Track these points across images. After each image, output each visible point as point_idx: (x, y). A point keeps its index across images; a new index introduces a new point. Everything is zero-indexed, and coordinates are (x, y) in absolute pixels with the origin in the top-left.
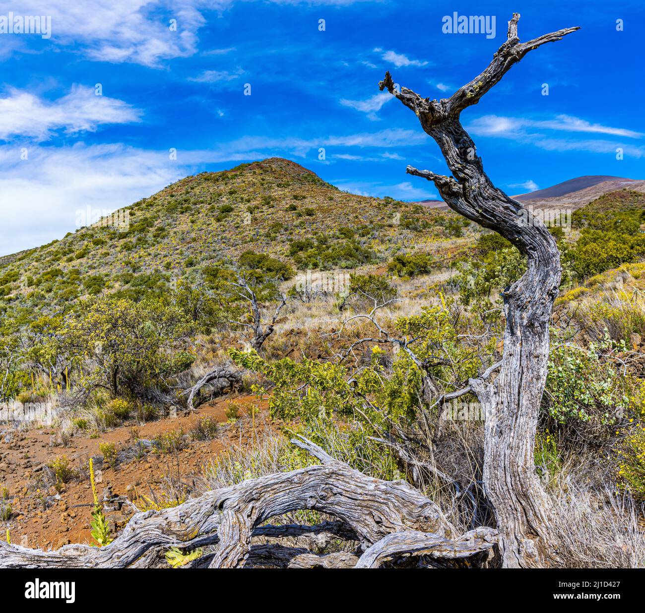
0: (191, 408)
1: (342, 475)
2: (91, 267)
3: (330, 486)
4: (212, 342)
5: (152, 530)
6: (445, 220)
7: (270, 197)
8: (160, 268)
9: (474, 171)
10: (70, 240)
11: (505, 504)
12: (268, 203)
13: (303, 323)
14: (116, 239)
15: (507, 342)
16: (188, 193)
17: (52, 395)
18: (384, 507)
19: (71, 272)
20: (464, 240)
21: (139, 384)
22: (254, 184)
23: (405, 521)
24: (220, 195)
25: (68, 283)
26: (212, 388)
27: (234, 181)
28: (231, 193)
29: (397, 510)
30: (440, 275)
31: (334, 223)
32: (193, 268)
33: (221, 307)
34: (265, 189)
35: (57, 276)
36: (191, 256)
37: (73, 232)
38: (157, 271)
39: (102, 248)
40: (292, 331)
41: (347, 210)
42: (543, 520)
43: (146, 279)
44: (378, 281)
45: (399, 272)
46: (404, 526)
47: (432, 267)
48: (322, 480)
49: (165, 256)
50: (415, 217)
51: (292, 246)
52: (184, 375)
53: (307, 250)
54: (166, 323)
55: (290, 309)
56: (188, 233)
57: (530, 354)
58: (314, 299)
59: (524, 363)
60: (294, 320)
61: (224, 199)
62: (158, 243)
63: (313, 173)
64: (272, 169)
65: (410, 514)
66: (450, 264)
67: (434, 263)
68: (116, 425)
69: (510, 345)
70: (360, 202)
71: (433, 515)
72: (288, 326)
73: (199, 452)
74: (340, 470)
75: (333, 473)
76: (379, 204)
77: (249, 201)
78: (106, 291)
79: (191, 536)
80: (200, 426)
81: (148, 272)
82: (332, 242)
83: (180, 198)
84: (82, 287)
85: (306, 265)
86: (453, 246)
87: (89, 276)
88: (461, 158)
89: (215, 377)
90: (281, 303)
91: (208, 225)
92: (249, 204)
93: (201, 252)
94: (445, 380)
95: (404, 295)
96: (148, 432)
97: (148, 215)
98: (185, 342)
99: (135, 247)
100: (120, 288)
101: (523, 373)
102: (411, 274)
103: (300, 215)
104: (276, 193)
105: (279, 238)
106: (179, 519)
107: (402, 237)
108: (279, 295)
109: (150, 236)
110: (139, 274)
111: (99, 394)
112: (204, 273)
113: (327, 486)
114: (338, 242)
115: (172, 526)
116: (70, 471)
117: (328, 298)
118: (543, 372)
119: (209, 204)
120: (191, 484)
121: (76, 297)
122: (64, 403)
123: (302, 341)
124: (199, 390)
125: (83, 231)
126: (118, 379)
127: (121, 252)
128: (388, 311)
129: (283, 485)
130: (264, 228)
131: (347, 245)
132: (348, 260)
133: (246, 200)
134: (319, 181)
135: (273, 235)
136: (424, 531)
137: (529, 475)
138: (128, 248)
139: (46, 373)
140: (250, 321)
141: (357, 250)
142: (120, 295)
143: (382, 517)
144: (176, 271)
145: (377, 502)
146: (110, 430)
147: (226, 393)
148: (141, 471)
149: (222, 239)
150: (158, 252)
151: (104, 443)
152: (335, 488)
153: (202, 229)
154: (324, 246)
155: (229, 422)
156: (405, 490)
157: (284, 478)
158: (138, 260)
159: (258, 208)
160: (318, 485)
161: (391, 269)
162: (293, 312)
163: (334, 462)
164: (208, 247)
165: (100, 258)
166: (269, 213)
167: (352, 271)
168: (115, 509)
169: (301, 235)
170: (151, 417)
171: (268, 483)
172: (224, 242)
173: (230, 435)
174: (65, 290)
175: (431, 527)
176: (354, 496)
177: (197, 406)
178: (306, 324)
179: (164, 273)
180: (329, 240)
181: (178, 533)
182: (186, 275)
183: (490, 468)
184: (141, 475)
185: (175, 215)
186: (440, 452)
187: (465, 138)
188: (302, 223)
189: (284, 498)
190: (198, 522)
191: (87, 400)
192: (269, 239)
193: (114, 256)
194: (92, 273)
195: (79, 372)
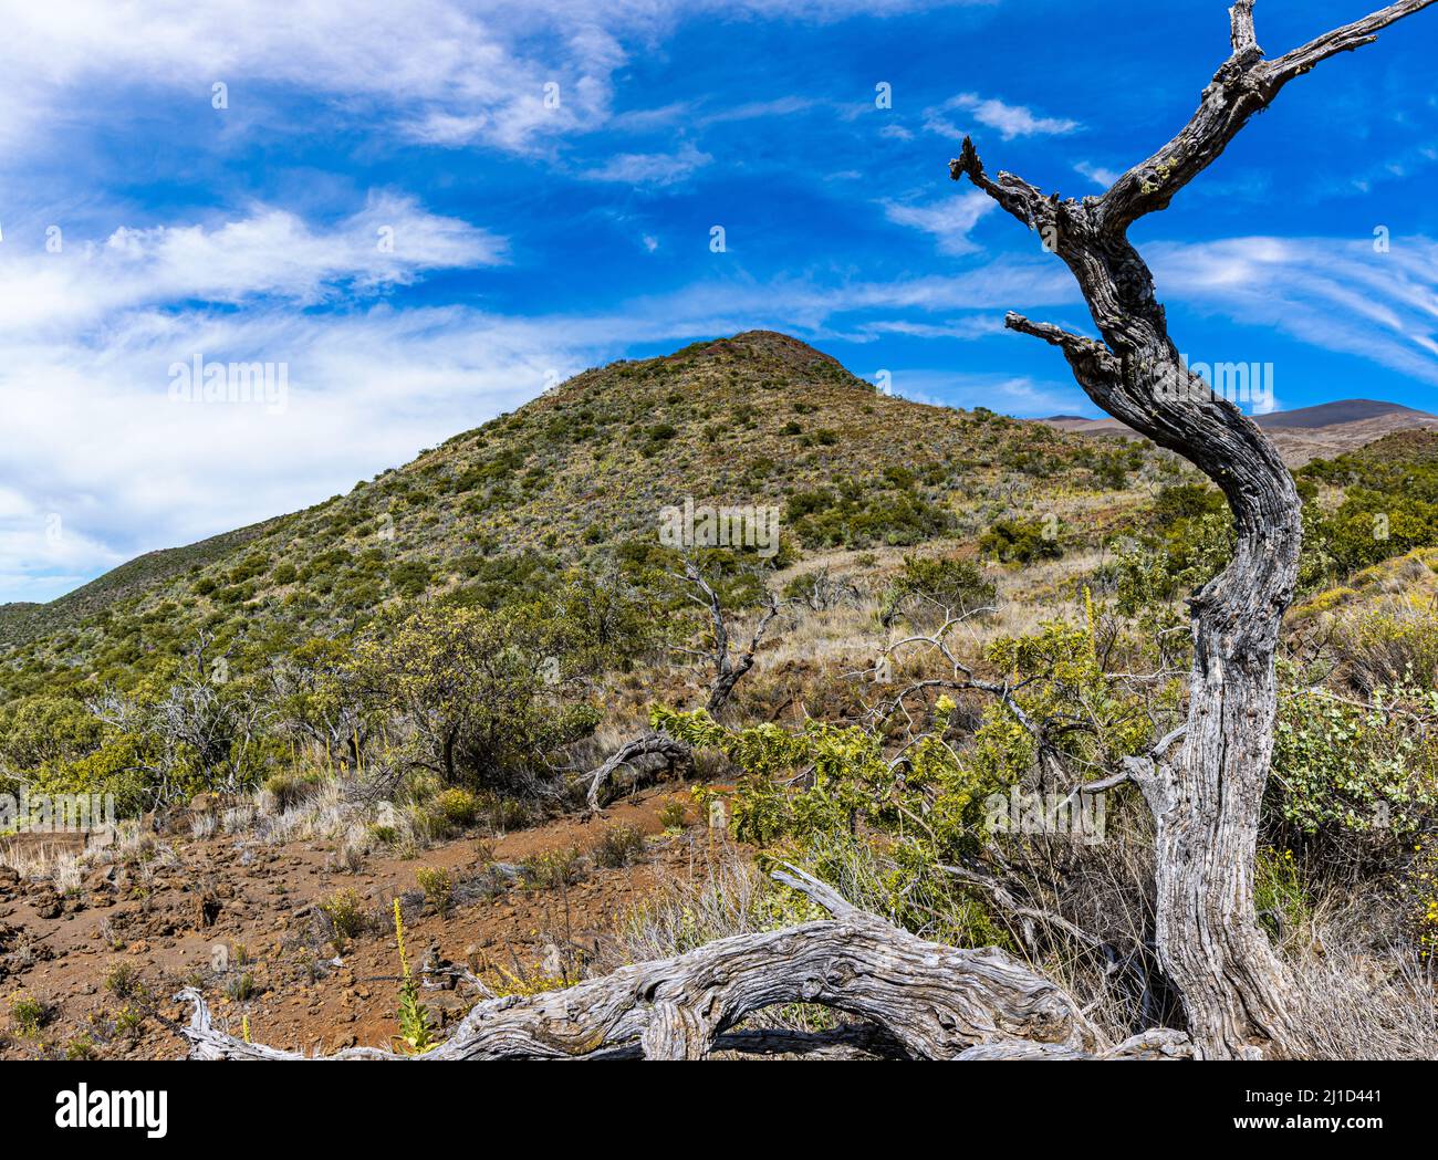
0: (595, 807)
1: (872, 939)
2: (404, 546)
3: (849, 959)
4: (635, 685)
5: (512, 1032)
6: (1093, 456)
7: (748, 408)
8: (535, 545)
9: (1147, 332)
10: (365, 496)
11: (1201, 985)
12: (745, 420)
13: (813, 650)
14: (452, 493)
15: (1196, 688)
16: (588, 401)
17: (331, 781)
18: (960, 998)
19: (365, 556)
20: (1128, 496)
21: (495, 763)
22: (717, 383)
23: (1001, 1022)
24: (650, 405)
25: (361, 576)
26: (635, 772)
27: (678, 377)
28: (672, 401)
29: (985, 1003)
30: (1081, 561)
31: (875, 458)
32: (600, 545)
33: (653, 620)
34: (738, 392)
35: (341, 563)
36: (595, 522)
37: (370, 479)
38: (529, 551)
39: (425, 509)
40: (791, 664)
41: (900, 434)
42: (1277, 1009)
43: (510, 567)
44: (959, 570)
45: (1001, 553)
46: (999, 1032)
47: (1066, 545)
48: (832, 949)
49: (546, 524)
50: (1034, 448)
51: (792, 503)
52: (581, 747)
53: (822, 511)
54: (546, 649)
55: (787, 622)
56: (588, 479)
57: (1240, 710)
58: (835, 603)
59: (1229, 727)
60: (795, 644)
61: (658, 413)
62: (532, 498)
63: (833, 360)
64: (752, 353)
65: (1011, 1009)
66: (1101, 540)
67: (1070, 537)
68: (450, 837)
69: (1202, 694)
70: (927, 417)
71: (1057, 1011)
72: (781, 656)
73: (609, 889)
74: (869, 930)
75: (854, 935)
76: (964, 422)
77: (707, 416)
78: (434, 592)
79: (588, 1046)
80: (609, 840)
81: (513, 554)
82: (871, 496)
83: (572, 412)
84: (387, 583)
85: (820, 540)
86: (1108, 506)
87: (401, 562)
88: (1121, 304)
89: (641, 752)
90: (769, 613)
91: (628, 463)
92: (707, 423)
93: (614, 516)
94: (1083, 757)
95: (1010, 597)
96: (511, 850)
97: (512, 446)
98: (583, 685)
99: (489, 507)
100: (459, 583)
101: (1226, 745)
102: (1024, 558)
103: (808, 444)
104: (761, 399)
105: (767, 487)
106: (566, 1015)
107: (1009, 487)
108: (766, 596)
109: (516, 487)
110: (496, 557)
111: (419, 779)
112: (621, 556)
113: (843, 960)
114: (882, 495)
115: (553, 1026)
116: (360, 917)
117: (863, 603)
118: (1266, 742)
119: (630, 423)
120: (592, 947)
121: (376, 602)
122: (353, 797)
123: (809, 684)
124: (610, 775)
125: (388, 477)
126: (454, 753)
127: (460, 516)
128: (979, 627)
129: (755, 956)
130: (737, 469)
131: (901, 501)
132: (902, 530)
133: (702, 414)
134: (844, 376)
135: (754, 482)
136: (1041, 1040)
137: (1244, 930)
138: (473, 508)
139: (321, 740)
140: (710, 646)
141: (919, 510)
142: (459, 598)
143: (955, 1017)
144: (566, 551)
145: (944, 988)
146: (438, 844)
147: (662, 782)
148: (494, 920)
149: (654, 490)
150: (533, 515)
151: (427, 867)
152: (859, 963)
153: (617, 472)
154: (855, 503)
155: (666, 834)
156: (998, 965)
157: (757, 943)
158: (493, 531)
159: (726, 431)
160: (825, 958)
161: (986, 547)
162: (793, 628)
163: (856, 915)
164: (628, 506)
165: (422, 528)
166: (746, 439)
167: (908, 552)
168: (443, 988)
169: (809, 482)
170: (515, 824)
171: (726, 952)
172: (659, 497)
173: (670, 857)
174: (356, 589)
175: (1054, 1032)
176: (897, 978)
177: (606, 803)
178: (817, 651)
179: (543, 554)
180: (865, 492)
181: (563, 1039)
182: (586, 559)
183: (1169, 920)
184: (495, 928)
185: (564, 445)
186: (1074, 891)
187: (1132, 261)
188: (811, 458)
189: (755, 981)
190: (604, 1022)
191: (396, 791)
192: (746, 489)
193: (448, 524)
194: (405, 556)
195: (382, 739)
